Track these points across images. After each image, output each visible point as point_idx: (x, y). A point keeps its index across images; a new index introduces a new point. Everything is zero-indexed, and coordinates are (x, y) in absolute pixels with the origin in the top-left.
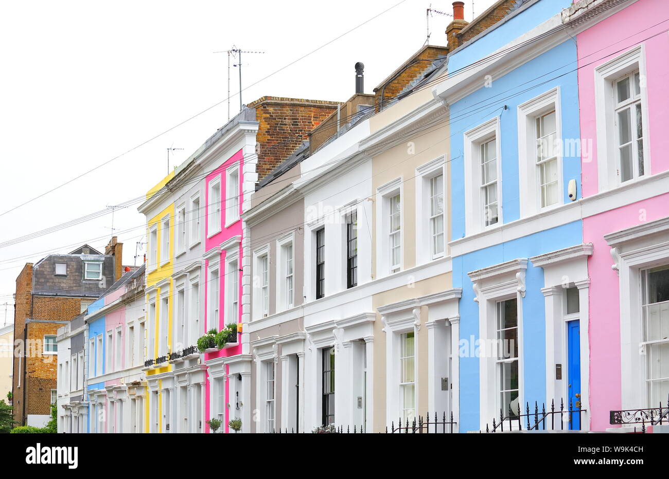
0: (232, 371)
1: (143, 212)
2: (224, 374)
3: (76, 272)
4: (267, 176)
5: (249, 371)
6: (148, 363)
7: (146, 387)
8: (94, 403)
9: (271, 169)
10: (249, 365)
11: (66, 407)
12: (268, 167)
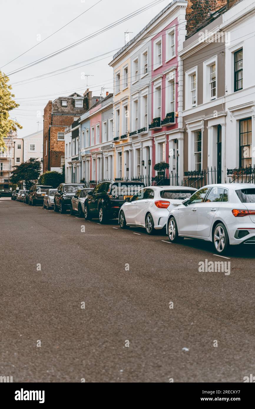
0: (171, 138)
1: (111, 66)
2: (165, 140)
3: (71, 104)
4: (191, 31)
5: (183, 137)
6: (116, 139)
7: (114, 150)
8: (84, 160)
9: (194, 28)
10: (183, 134)
11: (70, 163)
12: (192, 26)
